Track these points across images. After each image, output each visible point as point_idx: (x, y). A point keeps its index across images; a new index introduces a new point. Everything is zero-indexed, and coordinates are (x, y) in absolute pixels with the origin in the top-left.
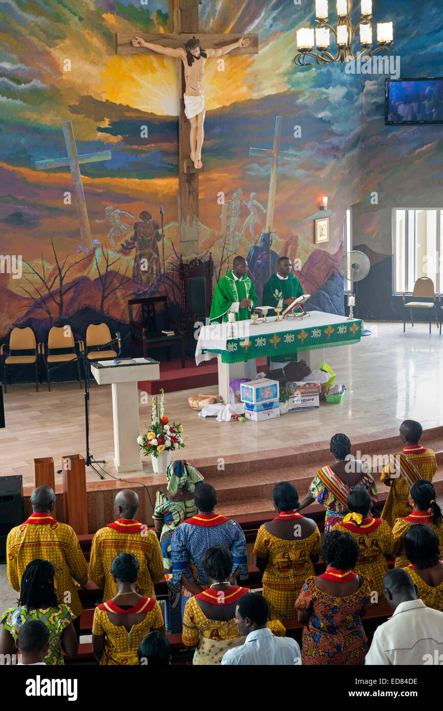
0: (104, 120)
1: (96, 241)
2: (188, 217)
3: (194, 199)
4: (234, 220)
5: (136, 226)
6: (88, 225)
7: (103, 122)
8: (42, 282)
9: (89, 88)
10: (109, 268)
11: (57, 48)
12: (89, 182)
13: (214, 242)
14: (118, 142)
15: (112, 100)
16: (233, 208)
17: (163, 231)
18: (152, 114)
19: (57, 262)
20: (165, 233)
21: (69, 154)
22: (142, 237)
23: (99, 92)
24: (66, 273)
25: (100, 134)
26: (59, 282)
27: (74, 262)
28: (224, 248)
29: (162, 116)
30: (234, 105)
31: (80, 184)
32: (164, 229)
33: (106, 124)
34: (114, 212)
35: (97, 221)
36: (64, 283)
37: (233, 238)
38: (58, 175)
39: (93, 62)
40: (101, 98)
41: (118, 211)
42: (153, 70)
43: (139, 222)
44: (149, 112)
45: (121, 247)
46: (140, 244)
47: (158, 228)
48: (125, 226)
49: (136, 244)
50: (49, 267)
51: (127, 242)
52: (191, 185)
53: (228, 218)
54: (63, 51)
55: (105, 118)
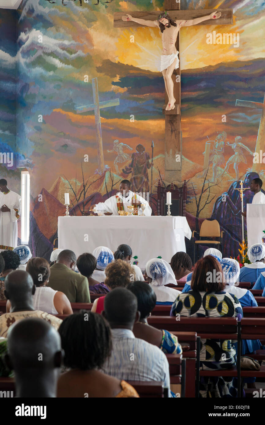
0: (116, 77)
1: (107, 166)
2: (171, 151)
3: (176, 137)
4: (217, 158)
5: (133, 155)
6: (102, 154)
7: (115, 78)
8: (74, 195)
9: (108, 54)
10: (113, 187)
11: (92, 28)
12: (105, 122)
13: (196, 173)
14: (124, 92)
15: (122, 62)
16: (216, 147)
17: (152, 160)
18: (148, 71)
19: (84, 181)
20: (154, 162)
21: (94, 102)
22: (136, 164)
23: (114, 56)
24: (87, 189)
25: (113, 86)
26: (83, 195)
27: (92, 182)
28: (205, 179)
29: (156, 73)
30: (220, 65)
31: (99, 123)
32: (154, 159)
33: (117, 79)
34: (119, 145)
35: (108, 151)
36: (86, 197)
37: (215, 172)
38: (87, 117)
39: (111, 36)
40: (115, 60)
41: (122, 144)
42: (151, 39)
43: (136, 153)
44: (147, 69)
45: (122, 171)
46: (135, 169)
47: (149, 158)
48: (126, 156)
49: (132, 170)
50: (79, 184)
51: (126, 168)
52: (173, 125)
53: (211, 155)
54: (95, 30)
55: (117, 75)
